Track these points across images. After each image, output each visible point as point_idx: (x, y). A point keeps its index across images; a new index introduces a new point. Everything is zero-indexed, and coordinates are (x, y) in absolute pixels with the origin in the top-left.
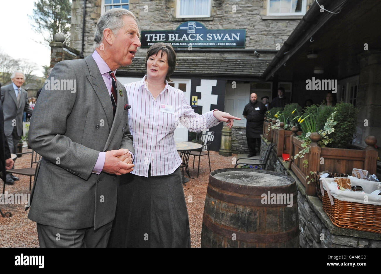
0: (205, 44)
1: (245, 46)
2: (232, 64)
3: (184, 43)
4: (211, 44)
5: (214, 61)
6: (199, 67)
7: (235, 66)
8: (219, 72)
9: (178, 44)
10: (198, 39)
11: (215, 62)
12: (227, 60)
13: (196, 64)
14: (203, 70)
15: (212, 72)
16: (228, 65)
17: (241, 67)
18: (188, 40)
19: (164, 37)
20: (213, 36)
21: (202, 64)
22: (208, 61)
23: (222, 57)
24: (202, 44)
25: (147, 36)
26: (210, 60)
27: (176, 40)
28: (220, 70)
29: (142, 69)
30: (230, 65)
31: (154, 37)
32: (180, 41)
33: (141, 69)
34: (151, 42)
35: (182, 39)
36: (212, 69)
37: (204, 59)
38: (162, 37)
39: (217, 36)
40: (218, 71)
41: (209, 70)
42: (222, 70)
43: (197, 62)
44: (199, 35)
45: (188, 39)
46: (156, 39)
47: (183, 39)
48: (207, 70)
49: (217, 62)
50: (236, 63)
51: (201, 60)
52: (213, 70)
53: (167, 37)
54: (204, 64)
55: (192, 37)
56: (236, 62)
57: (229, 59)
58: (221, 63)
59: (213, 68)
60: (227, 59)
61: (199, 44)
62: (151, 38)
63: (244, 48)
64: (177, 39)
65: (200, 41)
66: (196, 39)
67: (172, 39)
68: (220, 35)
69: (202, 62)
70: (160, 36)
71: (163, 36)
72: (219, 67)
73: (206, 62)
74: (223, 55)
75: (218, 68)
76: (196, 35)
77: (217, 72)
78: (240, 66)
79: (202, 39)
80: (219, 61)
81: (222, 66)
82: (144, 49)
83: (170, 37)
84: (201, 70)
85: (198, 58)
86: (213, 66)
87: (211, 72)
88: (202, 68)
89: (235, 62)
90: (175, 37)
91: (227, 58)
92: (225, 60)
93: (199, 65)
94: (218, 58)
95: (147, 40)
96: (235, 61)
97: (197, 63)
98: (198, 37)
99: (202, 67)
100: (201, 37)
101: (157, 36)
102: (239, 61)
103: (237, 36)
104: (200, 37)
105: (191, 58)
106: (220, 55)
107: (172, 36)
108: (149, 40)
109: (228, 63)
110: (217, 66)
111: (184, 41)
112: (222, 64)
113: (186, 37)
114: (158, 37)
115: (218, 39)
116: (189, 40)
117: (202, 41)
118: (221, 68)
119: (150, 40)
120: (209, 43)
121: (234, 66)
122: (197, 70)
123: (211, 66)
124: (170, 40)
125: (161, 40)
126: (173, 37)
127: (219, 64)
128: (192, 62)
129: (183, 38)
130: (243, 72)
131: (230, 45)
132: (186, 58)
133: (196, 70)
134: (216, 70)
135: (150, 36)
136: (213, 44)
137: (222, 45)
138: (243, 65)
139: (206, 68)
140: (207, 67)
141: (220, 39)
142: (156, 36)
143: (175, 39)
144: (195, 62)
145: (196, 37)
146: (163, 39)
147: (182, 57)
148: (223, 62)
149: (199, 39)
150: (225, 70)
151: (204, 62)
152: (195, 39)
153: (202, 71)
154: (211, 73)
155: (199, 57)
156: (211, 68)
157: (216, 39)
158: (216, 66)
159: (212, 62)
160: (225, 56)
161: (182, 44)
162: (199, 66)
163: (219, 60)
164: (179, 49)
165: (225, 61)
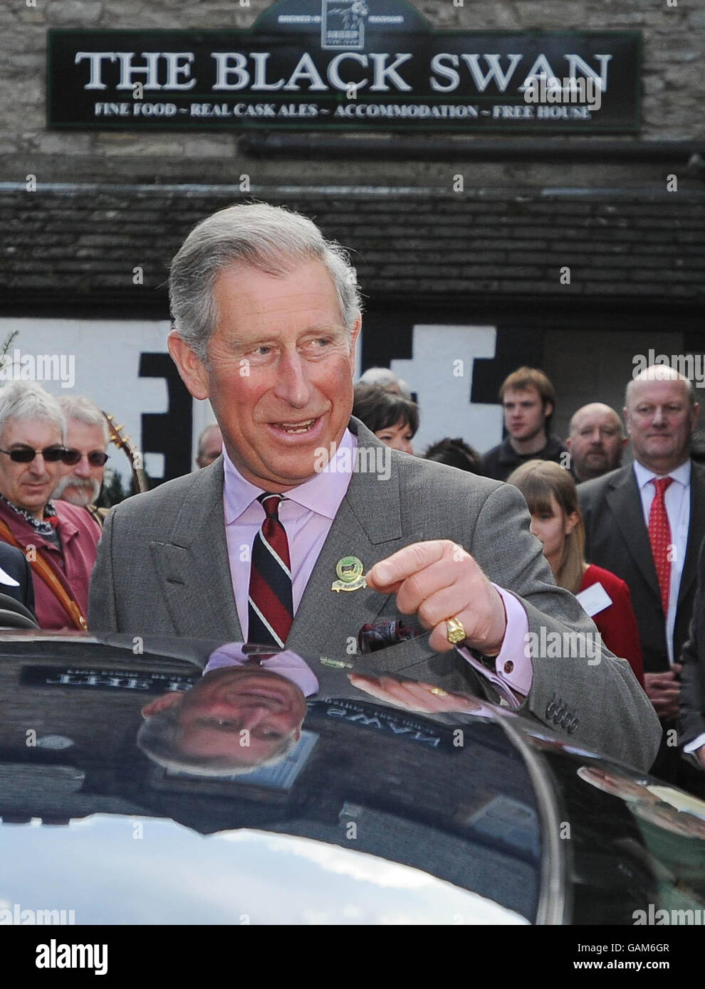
0: (422, 111)
1: (643, 122)
2: (572, 233)
3: (302, 108)
4: (455, 112)
5: (475, 214)
6: (397, 251)
7: (589, 247)
8: (509, 286)
9: (268, 111)
10: (380, 85)
11: (481, 220)
12: (543, 208)
13: (376, 232)
14: (421, 271)
15: (471, 286)
16: (549, 240)
17: (618, 249)
18: (322, 87)
19: (186, 70)
20: (463, 69)
21: (411, 231)
22: (444, 213)
23: (522, 186)
24: (405, 111)
25: (87, 62)
26: (455, 207)
27: (254, 87)
28: (509, 271)
29: (87, 266)
30: (564, 239)
31: (127, 70)
32: (281, 91)
33: (81, 272)
34: (112, 94)
35: (292, 80)
36: (469, 264)
37: (420, 201)
38: (173, 70)
39: (485, 68)
40: (500, 279)
41: (455, 272)
42: (521, 272)
43: (385, 218)
44: (388, 63)
45: (325, 79)
46: (139, 78)
47: (298, 82)
48: (445, 270)
49: (489, 220)
50: (593, 228)
51: (403, 208)
52: (472, 271)
53: (204, 71)
54: (423, 232)
55: (350, 71)
56: (593, 216)
57: (556, 200)
58: (512, 226)
59: (471, 257)
60: (547, 201)
61: (387, 111)
62: (111, 71)
63: (635, 134)
64: (260, 84)
65: (393, 97)
66: (371, 82)
67: (232, 78)
68: (505, 65)
69: (412, 219)
70: (162, 64)
71: (181, 62)
72: (506, 251)
73: (432, 219)
74: (520, 175)
75: (500, 257)
76: (372, 62)
77: (495, 285)
78: (614, 242)
79: (403, 86)
80: (500, 214)
81: (521, 245)
82: (70, 138)
83: (223, 70)
84: (409, 270)
85: (383, 191)
86: (477, 244)
87: (463, 285)
88: (412, 258)
89: (587, 222)
90: (251, 67)
91: (546, 192)
92: (534, 208)
93: (398, 238)
94: (497, 192)
95: (89, 86)
96: (587, 209)
97: (382, 226)
98: (380, 73)
99: (416, 250)
100: (398, 70)
101: (144, 63)
102: (611, 209)
103: (596, 67)
104: (391, 71)
105: (344, 190)
106: (507, 171)
107: (232, 63)
108: (96, 83)
109: (552, 226)
110: (496, 244)
111: (304, 93)
112: (519, 232)
113: (313, 74)
114: (152, 70)
115: (493, 84)
116: (332, 90)
117: (405, 93)
118: (514, 257)
119: (103, 86)
120: (444, 108)
121: (580, 247)
122: (390, 271)
123: (460, 245)
124: (222, 84)
125: (167, 86)
126: (240, 70)
127: (505, 232)
128: (356, 219)
129: (297, 74)
130: (628, 281)
131: (561, 119)
132: (321, 190)
133: (383, 273)
134: (487, 271)
135: (105, 62)
136: (465, 113)
137: (517, 115)
138: (630, 235)
139: (437, 258)
140: (441, 251)
141: (503, 83)
142: (138, 61)
143: (252, 80)
144: (374, 218)
145: (369, 73)
146: (181, 78)
147: (295, 182)
148: (523, 220)
149: (388, 80)
150: (538, 273)
151: (422, 218)
152: (364, 82)
153: (418, 278)
154: (466, 292)
155: (392, 182)
156: (463, 258)
157: (482, 83)
158: (486, 244)
159: (466, 219)
160: (531, 181)
161: (292, 113)
162: (398, 245)
163: (503, 207)
164: (276, 141)
165: (538, 214)
